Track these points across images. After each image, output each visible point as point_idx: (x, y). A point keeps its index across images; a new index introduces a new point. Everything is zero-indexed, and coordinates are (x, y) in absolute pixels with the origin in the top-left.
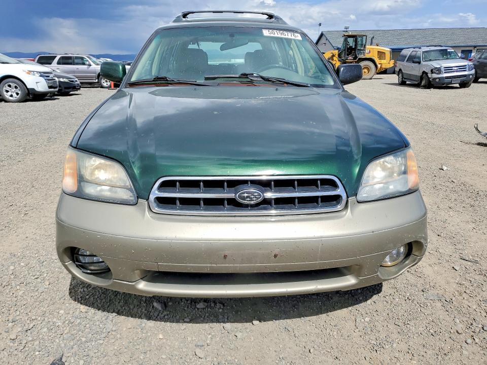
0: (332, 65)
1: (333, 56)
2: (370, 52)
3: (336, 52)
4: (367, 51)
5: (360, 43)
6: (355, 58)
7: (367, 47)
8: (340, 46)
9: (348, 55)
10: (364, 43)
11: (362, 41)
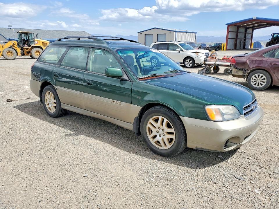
0: (15, 50)
1: (14, 44)
2: (37, 43)
3: (16, 42)
4: (36, 42)
5: (30, 37)
6: (29, 46)
7: (35, 40)
8: (17, 39)
9: (24, 44)
10: (33, 37)
11: (32, 36)
